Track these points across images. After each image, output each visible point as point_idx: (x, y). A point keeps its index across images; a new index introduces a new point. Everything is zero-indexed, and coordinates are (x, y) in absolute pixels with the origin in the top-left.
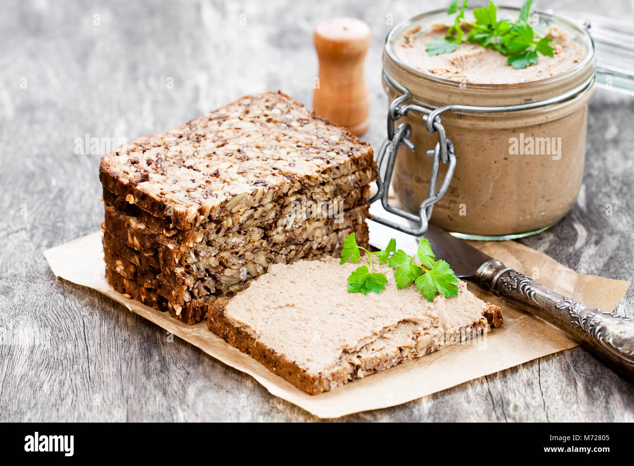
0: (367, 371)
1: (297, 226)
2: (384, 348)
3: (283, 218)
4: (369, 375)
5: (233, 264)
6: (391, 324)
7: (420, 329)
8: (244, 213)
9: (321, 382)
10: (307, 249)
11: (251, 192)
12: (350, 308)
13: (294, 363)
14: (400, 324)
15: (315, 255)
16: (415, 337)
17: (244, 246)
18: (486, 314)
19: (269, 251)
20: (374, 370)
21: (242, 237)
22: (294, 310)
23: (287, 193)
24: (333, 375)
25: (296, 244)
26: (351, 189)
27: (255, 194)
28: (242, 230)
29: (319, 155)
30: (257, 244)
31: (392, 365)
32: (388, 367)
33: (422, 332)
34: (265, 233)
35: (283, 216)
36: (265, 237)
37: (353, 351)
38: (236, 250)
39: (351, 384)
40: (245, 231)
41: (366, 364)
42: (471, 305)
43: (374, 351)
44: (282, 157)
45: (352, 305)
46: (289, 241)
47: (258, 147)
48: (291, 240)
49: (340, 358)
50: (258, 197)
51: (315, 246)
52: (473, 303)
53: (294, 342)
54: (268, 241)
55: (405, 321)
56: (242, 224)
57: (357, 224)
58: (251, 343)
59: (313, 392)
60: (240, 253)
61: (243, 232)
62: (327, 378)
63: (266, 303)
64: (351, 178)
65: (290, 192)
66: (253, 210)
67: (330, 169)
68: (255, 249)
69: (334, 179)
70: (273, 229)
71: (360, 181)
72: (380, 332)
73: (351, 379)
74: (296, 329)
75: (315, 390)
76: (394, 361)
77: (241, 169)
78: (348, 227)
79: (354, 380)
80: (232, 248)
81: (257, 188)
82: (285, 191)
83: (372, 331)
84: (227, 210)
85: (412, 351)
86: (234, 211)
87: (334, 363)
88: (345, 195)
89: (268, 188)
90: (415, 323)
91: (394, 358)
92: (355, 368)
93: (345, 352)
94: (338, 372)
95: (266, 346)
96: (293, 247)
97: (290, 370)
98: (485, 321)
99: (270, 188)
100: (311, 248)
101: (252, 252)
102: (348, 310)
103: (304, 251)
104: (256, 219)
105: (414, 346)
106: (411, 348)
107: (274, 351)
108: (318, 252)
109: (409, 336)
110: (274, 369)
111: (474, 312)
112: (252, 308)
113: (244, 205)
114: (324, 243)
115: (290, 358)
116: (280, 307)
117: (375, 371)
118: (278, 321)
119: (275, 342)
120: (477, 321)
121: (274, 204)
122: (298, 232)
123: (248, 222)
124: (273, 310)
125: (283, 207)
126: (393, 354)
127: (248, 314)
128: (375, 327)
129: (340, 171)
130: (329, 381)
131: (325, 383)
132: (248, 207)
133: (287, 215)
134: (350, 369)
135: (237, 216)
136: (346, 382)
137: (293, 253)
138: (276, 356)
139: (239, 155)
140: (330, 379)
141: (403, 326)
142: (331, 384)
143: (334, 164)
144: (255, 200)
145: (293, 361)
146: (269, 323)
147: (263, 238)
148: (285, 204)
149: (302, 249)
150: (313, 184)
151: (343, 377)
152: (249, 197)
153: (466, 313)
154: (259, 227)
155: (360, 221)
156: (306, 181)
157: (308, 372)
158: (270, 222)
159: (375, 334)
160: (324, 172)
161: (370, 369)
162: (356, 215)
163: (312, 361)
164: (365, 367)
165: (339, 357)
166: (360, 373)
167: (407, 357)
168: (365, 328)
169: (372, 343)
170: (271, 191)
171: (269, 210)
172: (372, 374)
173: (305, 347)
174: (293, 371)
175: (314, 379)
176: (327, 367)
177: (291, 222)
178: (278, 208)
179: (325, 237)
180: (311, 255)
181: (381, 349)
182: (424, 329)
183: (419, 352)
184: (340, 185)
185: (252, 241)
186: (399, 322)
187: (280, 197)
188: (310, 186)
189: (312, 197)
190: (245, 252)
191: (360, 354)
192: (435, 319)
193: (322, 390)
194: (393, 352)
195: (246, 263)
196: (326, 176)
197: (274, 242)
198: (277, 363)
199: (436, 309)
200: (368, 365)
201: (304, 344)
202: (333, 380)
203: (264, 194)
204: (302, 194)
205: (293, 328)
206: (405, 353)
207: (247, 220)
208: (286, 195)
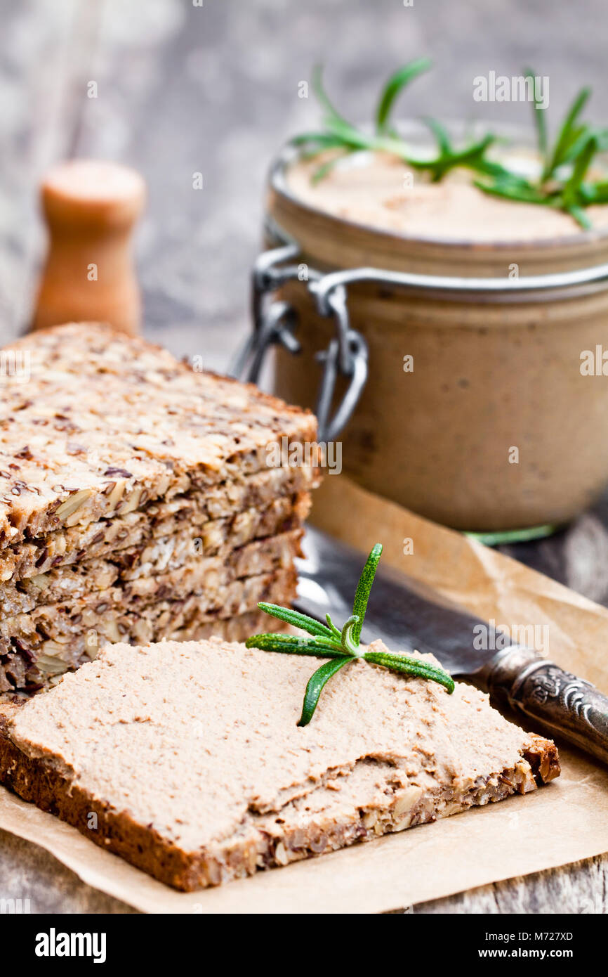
0: (295, 850)
1: (177, 565)
2: (329, 807)
3: (152, 546)
4: (297, 861)
5: (61, 634)
6: (343, 762)
7: (400, 774)
8: (87, 529)
9: (203, 866)
10: (190, 610)
11: (103, 488)
12: (262, 730)
13: (150, 826)
14: (360, 763)
15: (202, 625)
16: (391, 790)
17: (80, 598)
18: (527, 755)
19: (125, 611)
20: (309, 850)
21: (81, 580)
22: (150, 730)
23: (164, 496)
24: (228, 853)
25: (172, 601)
26: (274, 496)
27: (111, 492)
28: (80, 565)
29: (217, 429)
30: (104, 595)
31: (342, 843)
32: (336, 847)
33: (405, 781)
34: (119, 574)
35: (153, 542)
36: (120, 583)
37: (267, 809)
38: (66, 604)
39: (261, 874)
40: (85, 568)
41: (293, 837)
42: (498, 734)
43: (310, 812)
44: (145, 430)
45: (266, 725)
46: (162, 593)
47: (92, 412)
48: (164, 592)
49: (243, 822)
50: (113, 499)
51: (204, 606)
52: (501, 731)
53: (151, 786)
54: (124, 590)
55: (371, 760)
56: (83, 551)
57: (280, 567)
58: (59, 790)
59: (188, 886)
60: (74, 612)
61: (81, 569)
62: (215, 859)
63: (94, 714)
64: (275, 475)
65: (171, 494)
66: (104, 524)
67: (241, 455)
68: (102, 604)
69: (247, 475)
70: (134, 566)
71: (291, 481)
72: (322, 776)
73: (262, 865)
74: (155, 763)
75: (191, 882)
76: (347, 834)
77: (72, 447)
78: (264, 572)
79: (267, 868)
80: (60, 601)
81: (113, 479)
82: (160, 492)
83: (306, 774)
84: (58, 520)
85: (383, 817)
86: (70, 523)
87: (231, 831)
88: (262, 508)
89: (132, 480)
90: (391, 764)
91: (347, 828)
92: (271, 843)
93: (253, 811)
94: (237, 848)
95: (92, 795)
96: (165, 606)
97: (140, 841)
98: (526, 767)
99: (136, 483)
100: (196, 610)
101: (95, 611)
102: (257, 732)
103: (185, 615)
104: (107, 543)
105: (387, 807)
106: (381, 812)
107: (108, 804)
108: (207, 619)
109: (377, 786)
110: (108, 841)
111: (505, 749)
112: (64, 723)
113: (89, 512)
114: (220, 601)
115: (140, 818)
116: (122, 722)
117: (311, 854)
118: (117, 749)
119: (111, 786)
120: (511, 766)
121: (142, 515)
122: (177, 575)
123: (94, 548)
124: (108, 728)
125: (155, 522)
126: (346, 821)
127: (57, 733)
128: (312, 765)
129: (258, 461)
130: (220, 865)
131: (212, 868)
132: (96, 516)
133: (160, 542)
134: (262, 846)
135: (73, 533)
136: (252, 871)
137: (166, 616)
138: (111, 815)
139: (60, 424)
140: (223, 861)
141: (366, 769)
142: (224, 872)
143: (247, 445)
144: (109, 504)
145: (148, 821)
146: (100, 750)
147: (116, 584)
148: (160, 518)
149: (181, 611)
150: (210, 482)
151: (248, 859)
152: (99, 498)
153: (487, 750)
154: (109, 562)
155: (286, 560)
156: (199, 474)
157: (179, 845)
158: (131, 552)
159: (312, 780)
160: (230, 460)
161: (301, 849)
162: (280, 550)
163: (187, 823)
164: (291, 843)
165: (240, 819)
166: (282, 855)
167: (373, 828)
168: (292, 768)
169: (305, 796)
170: (139, 488)
171: (132, 528)
172: (304, 859)
173: (172, 797)
174: (148, 844)
175: (191, 859)
176: (217, 835)
177: (167, 557)
178: (146, 524)
179: (223, 590)
180: (196, 623)
181: (323, 809)
182: (409, 776)
183: (397, 820)
184: (257, 488)
185: (95, 589)
186: (358, 761)
187: (151, 503)
188: (205, 485)
189: (206, 507)
190: (83, 609)
191: (281, 816)
192: (428, 757)
193: (205, 882)
194: (347, 816)
195: (82, 631)
196: (233, 467)
197: (134, 593)
198: (114, 830)
199: (431, 737)
200: (296, 840)
201: (172, 792)
202: (228, 864)
203: (125, 493)
204: (190, 499)
205: (148, 762)
206: (370, 822)
207: (93, 543)
208: (161, 500)
